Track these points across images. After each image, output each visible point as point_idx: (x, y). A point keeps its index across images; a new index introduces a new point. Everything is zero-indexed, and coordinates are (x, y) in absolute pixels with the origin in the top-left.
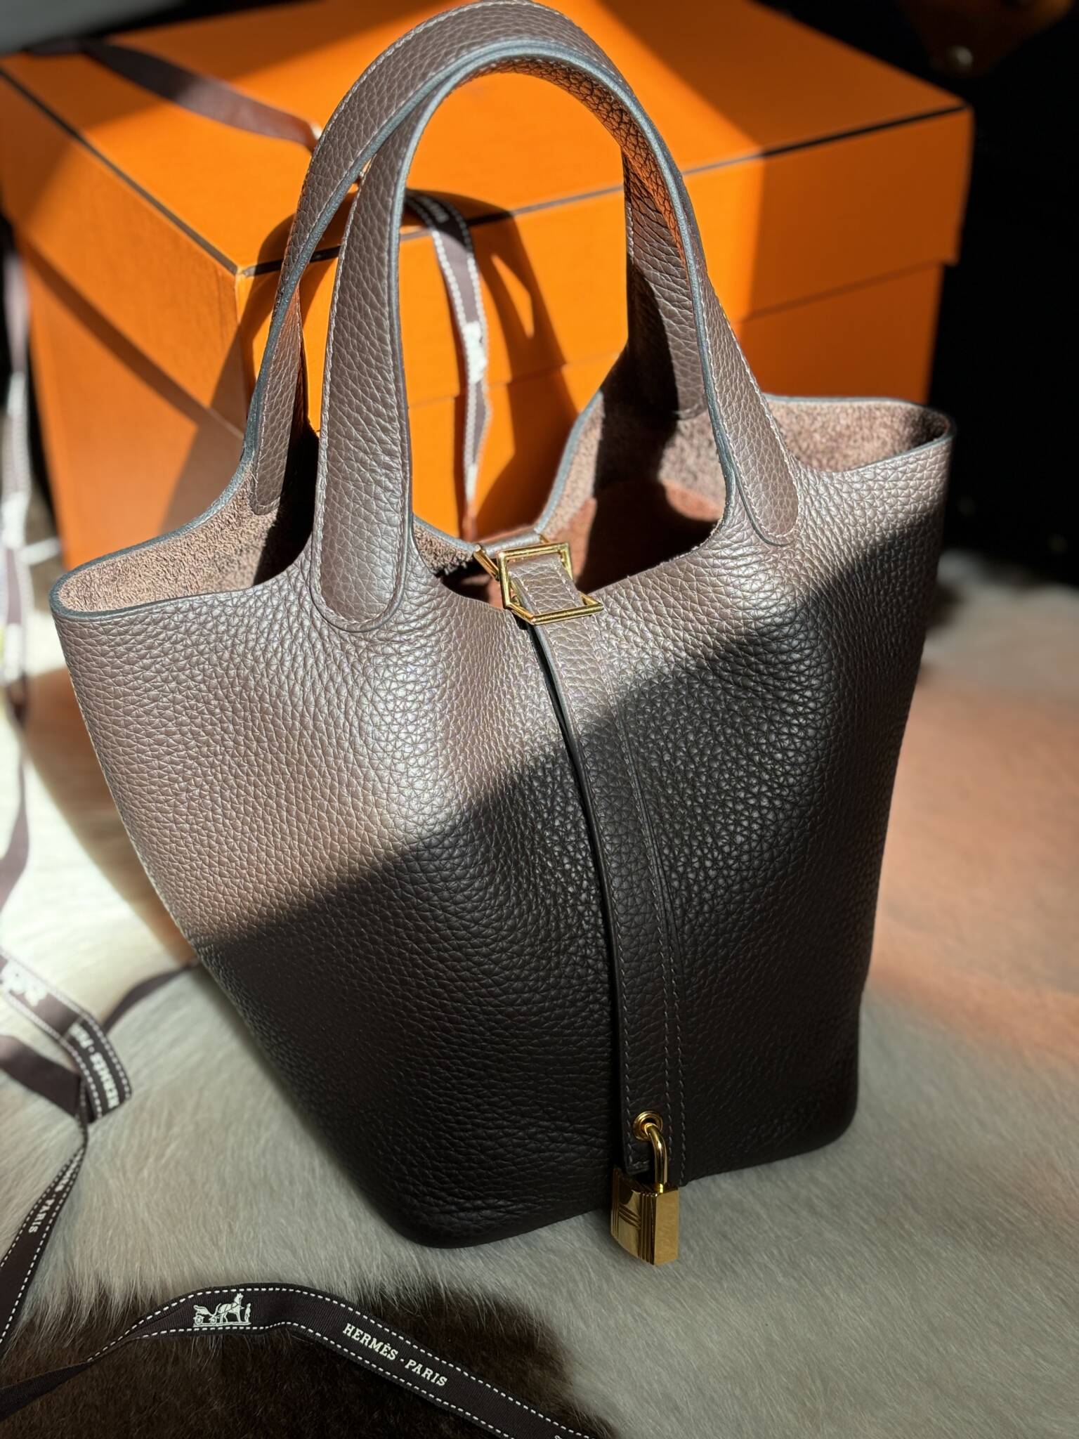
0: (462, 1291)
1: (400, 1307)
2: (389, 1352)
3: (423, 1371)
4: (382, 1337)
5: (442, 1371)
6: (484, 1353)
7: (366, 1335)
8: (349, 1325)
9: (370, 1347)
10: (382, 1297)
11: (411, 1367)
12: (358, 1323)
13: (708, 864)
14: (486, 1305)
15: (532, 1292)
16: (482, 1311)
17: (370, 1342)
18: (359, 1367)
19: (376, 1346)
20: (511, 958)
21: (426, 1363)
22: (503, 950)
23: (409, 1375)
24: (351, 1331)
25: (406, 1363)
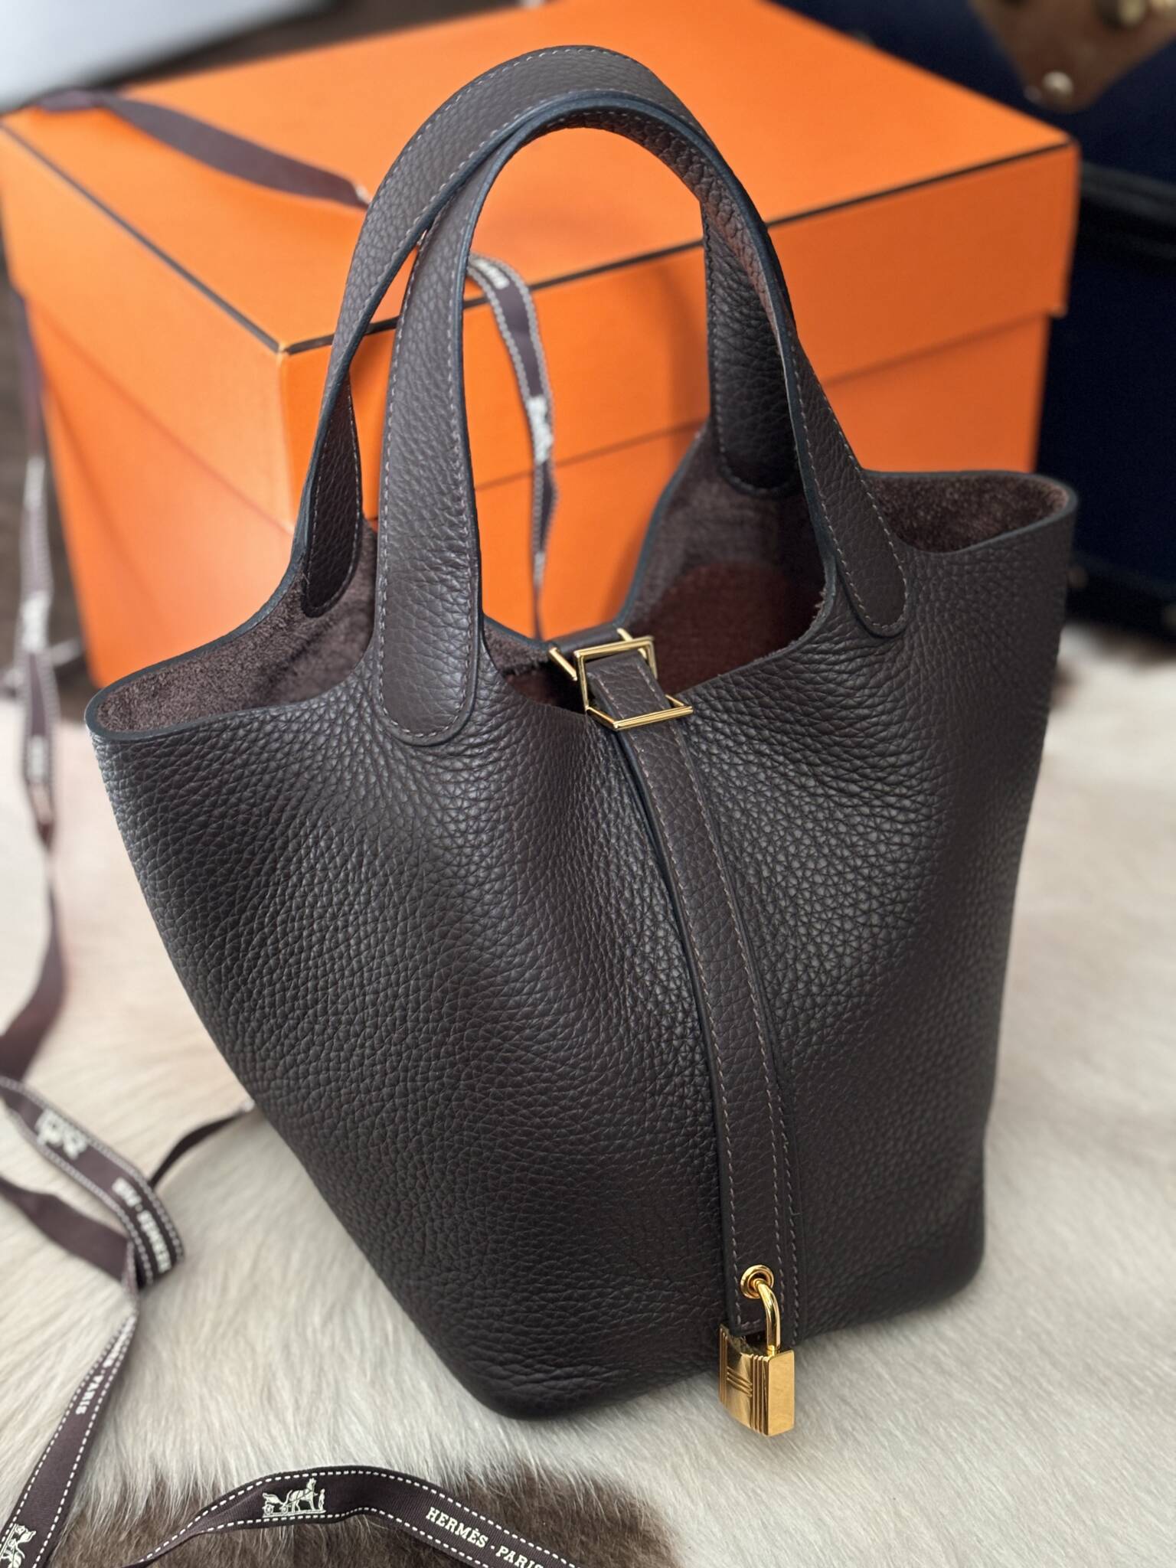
0: (555, 1468)
1: (488, 1488)
2: (477, 1539)
3: (516, 1558)
4: (469, 1522)
5: (538, 1559)
6: (583, 1538)
7: (452, 1519)
8: (432, 1509)
9: (457, 1533)
10: (468, 1477)
11: (503, 1555)
12: (443, 1507)
13: (814, 989)
14: (583, 1483)
15: (633, 1467)
16: (579, 1490)
17: (456, 1529)
18: (445, 1555)
19: (463, 1532)
20: (601, 1101)
21: (519, 1550)
22: (594, 1092)
24: (435, 1515)
25: (497, 1550)
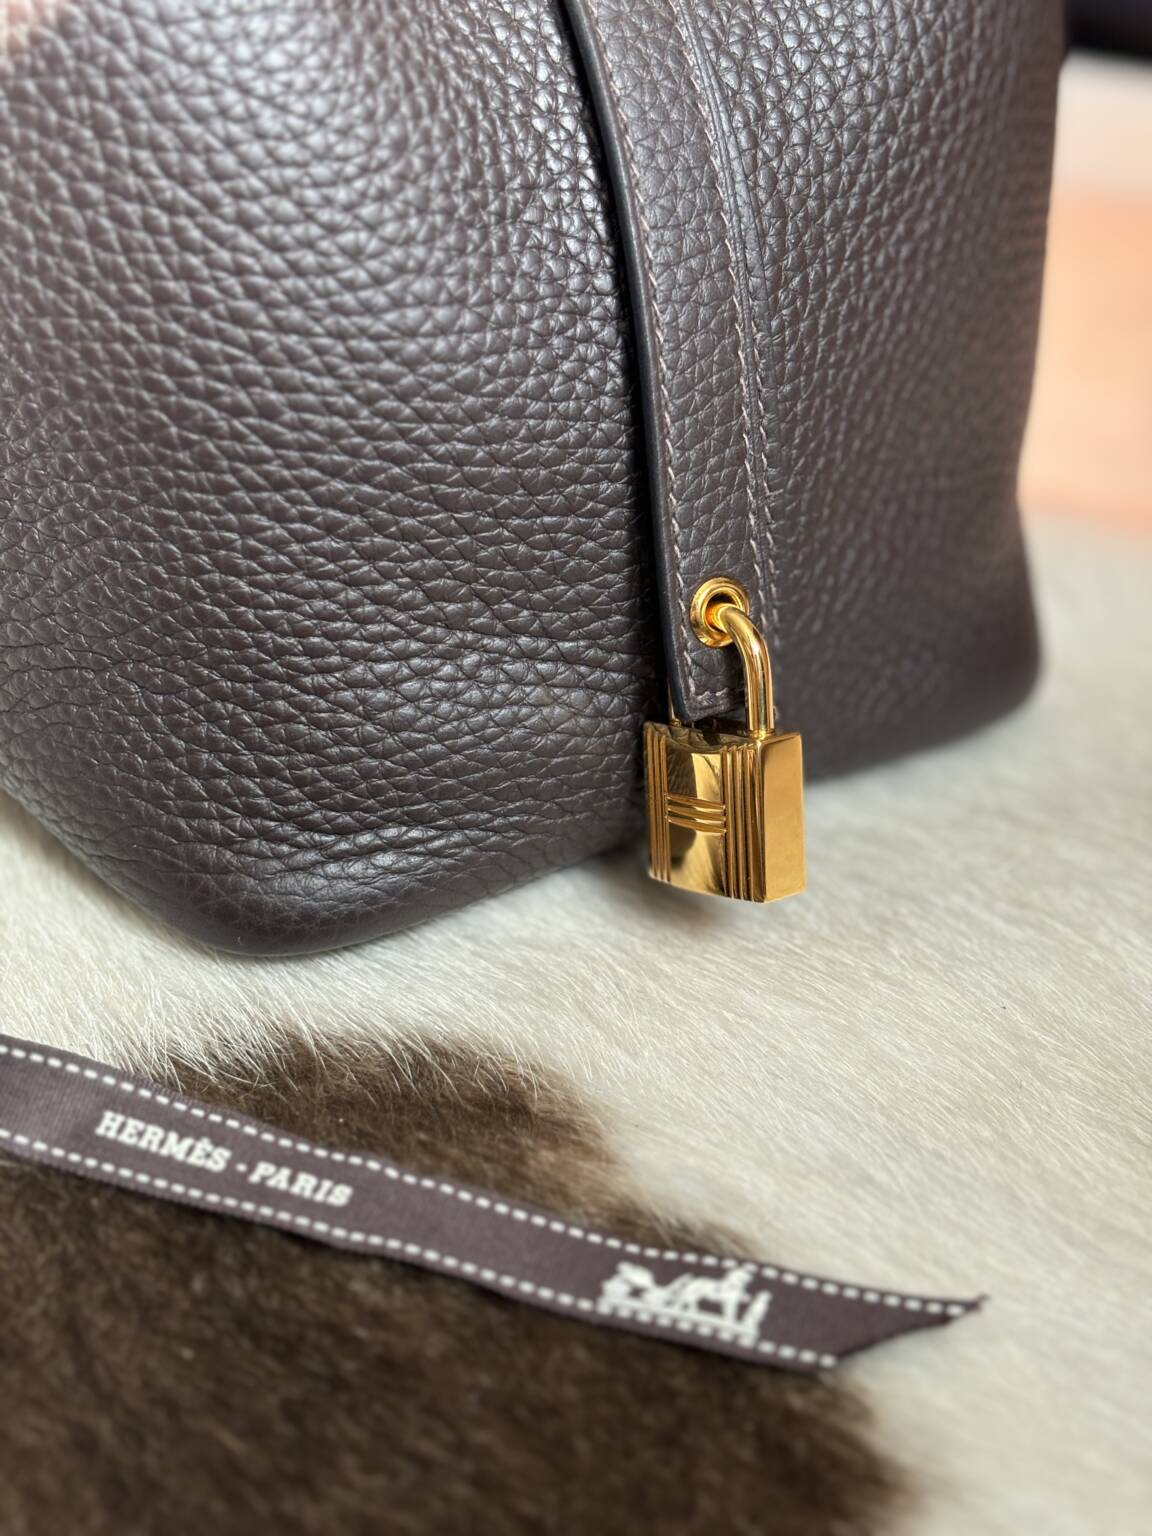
0: (349, 1032)
1: (219, 1076)
2: (208, 1156)
3: (292, 1180)
4: (186, 1128)
5: (338, 1174)
6: (422, 1136)
7: (151, 1129)
8: (109, 1115)
9: (164, 1152)
10: (175, 1063)
11: (264, 1179)
12: (130, 1107)
14: (409, 1048)
15: (502, 1014)
16: (402, 1060)
17: (162, 1143)
18: (143, 1197)
19: (176, 1147)
20: (401, 217)
21: (297, 1164)
22: (383, 196)
23: (263, 1194)
24: (115, 1126)
25: (252, 1168)
